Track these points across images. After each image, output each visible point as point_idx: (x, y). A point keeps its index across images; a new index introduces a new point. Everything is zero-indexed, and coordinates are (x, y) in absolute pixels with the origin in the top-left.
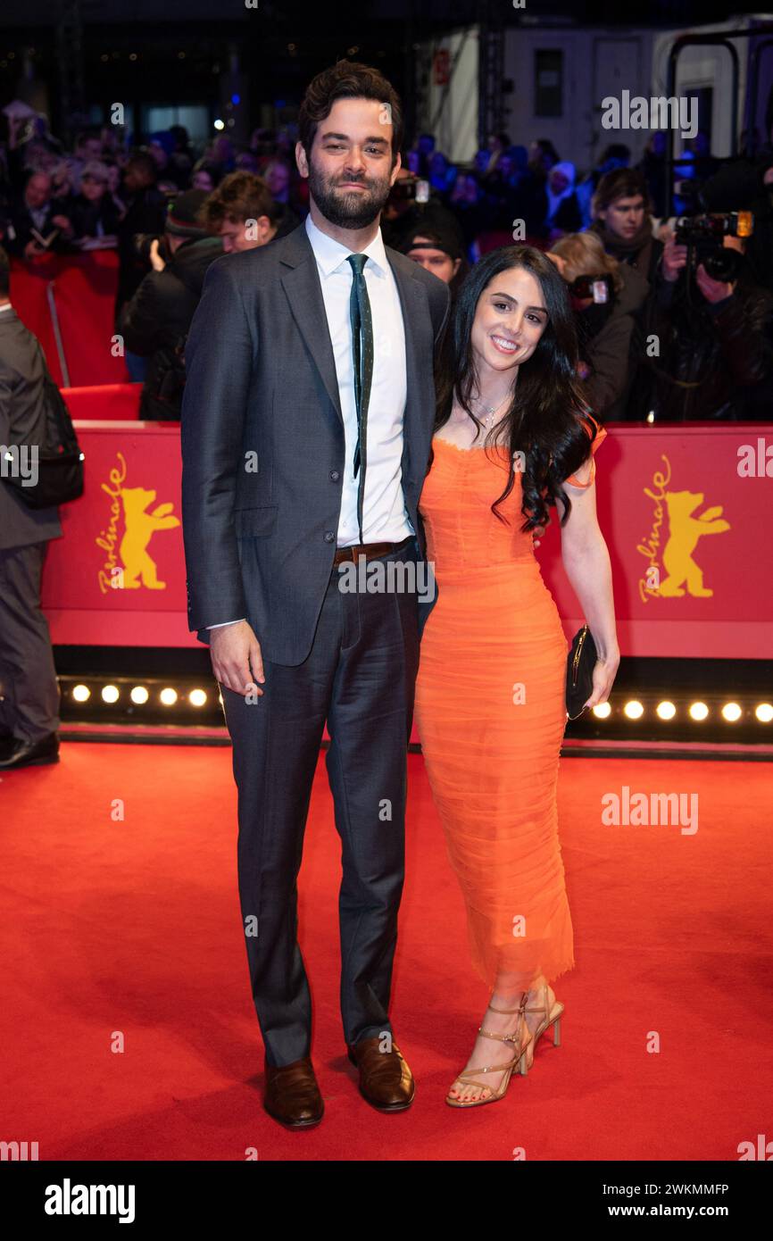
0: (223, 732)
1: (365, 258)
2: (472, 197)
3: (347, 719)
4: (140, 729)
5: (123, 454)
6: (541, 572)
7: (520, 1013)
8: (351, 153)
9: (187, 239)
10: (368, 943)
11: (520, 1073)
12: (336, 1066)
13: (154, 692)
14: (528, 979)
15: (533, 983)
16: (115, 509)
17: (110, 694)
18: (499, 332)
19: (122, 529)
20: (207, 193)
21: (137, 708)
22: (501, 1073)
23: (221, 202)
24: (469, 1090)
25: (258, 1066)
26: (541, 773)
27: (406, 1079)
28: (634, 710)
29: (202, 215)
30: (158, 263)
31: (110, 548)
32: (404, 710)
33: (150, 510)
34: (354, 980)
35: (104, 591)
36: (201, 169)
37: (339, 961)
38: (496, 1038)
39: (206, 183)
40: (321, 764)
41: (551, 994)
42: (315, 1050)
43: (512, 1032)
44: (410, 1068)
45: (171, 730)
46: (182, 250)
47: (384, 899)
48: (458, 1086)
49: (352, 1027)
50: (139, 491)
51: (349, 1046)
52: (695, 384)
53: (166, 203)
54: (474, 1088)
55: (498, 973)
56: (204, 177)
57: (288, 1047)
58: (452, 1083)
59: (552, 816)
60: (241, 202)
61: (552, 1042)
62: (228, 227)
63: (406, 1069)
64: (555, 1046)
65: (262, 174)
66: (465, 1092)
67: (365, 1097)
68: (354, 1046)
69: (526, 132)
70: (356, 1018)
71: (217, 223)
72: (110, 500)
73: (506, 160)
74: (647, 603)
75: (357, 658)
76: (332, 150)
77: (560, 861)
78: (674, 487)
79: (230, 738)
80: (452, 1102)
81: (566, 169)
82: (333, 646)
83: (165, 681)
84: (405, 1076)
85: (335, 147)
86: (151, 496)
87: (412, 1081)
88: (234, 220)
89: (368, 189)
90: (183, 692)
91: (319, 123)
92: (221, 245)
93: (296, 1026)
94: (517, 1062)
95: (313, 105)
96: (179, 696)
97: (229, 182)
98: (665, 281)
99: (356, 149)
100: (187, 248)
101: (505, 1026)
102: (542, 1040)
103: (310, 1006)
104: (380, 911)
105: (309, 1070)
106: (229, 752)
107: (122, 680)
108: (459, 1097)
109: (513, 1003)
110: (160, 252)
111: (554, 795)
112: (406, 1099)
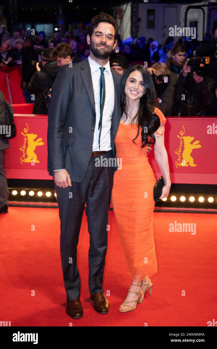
0: (56, 204)
1: (105, 69)
2: (128, 52)
3: (92, 201)
4: (32, 203)
5: (28, 124)
6: (149, 160)
7: (141, 286)
8: (103, 38)
9: (48, 62)
10: (97, 265)
11: (140, 303)
12: (87, 300)
13: (36, 192)
14: (144, 276)
15: (145, 277)
16: (25, 140)
17: (23, 193)
18: (132, 89)
19: (27, 146)
20: (52, 49)
21: (31, 197)
22: (135, 303)
23: (57, 51)
24: (125, 308)
25: (65, 301)
26: (148, 218)
27: (107, 304)
28: (173, 199)
29: (51, 55)
30: (39, 69)
31: (24, 151)
32: (108, 199)
33: (35, 140)
34: (93, 275)
35: (22, 163)
36: (51, 42)
37: (88, 270)
38: (134, 293)
39: (52, 46)
40: (84, 214)
41: (150, 281)
42: (81, 296)
43: (138, 291)
44: (108, 301)
45: (41, 203)
46: (46, 65)
47: (102, 253)
48: (122, 306)
49: (92, 289)
50: (32, 135)
51: (91, 295)
52: (191, 106)
53: (41, 52)
54: (127, 307)
55: (135, 275)
56: (52, 44)
57: (73, 295)
58: (120, 305)
59: (151, 230)
60: (62, 52)
61: (149, 294)
62: (59, 59)
63: (107, 301)
64: (150, 295)
65: (69, 44)
66: (124, 308)
67: (95, 309)
68: (92, 295)
69: (145, 33)
70: (93, 287)
71: (55, 57)
72: (24, 137)
73: (139, 41)
74: (178, 168)
75: (95, 184)
76: (98, 36)
77: (154, 243)
78: (185, 135)
79: (58, 206)
80: (120, 311)
81: (155, 43)
82: (89, 180)
83: (39, 189)
84: (107, 303)
85: (99, 36)
86: (36, 136)
87: (109, 305)
88: (60, 57)
89: (107, 48)
90: (44, 192)
91: (95, 29)
92: (57, 64)
93: (76, 289)
94: (139, 299)
95: (93, 24)
96: (43, 194)
97: (59, 46)
98: (183, 76)
99: (104, 36)
100: (47, 64)
101: (137, 289)
102: (146, 293)
103: (80, 283)
104: (101, 256)
105: (80, 302)
106: (58, 210)
107: (26, 189)
108: (122, 310)
109: (139, 283)
110: (39, 66)
111: (152, 223)
112: (107, 310)
